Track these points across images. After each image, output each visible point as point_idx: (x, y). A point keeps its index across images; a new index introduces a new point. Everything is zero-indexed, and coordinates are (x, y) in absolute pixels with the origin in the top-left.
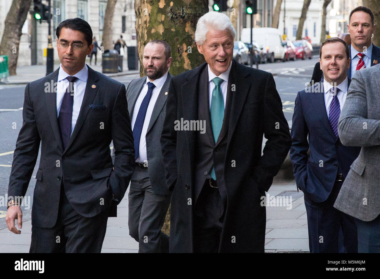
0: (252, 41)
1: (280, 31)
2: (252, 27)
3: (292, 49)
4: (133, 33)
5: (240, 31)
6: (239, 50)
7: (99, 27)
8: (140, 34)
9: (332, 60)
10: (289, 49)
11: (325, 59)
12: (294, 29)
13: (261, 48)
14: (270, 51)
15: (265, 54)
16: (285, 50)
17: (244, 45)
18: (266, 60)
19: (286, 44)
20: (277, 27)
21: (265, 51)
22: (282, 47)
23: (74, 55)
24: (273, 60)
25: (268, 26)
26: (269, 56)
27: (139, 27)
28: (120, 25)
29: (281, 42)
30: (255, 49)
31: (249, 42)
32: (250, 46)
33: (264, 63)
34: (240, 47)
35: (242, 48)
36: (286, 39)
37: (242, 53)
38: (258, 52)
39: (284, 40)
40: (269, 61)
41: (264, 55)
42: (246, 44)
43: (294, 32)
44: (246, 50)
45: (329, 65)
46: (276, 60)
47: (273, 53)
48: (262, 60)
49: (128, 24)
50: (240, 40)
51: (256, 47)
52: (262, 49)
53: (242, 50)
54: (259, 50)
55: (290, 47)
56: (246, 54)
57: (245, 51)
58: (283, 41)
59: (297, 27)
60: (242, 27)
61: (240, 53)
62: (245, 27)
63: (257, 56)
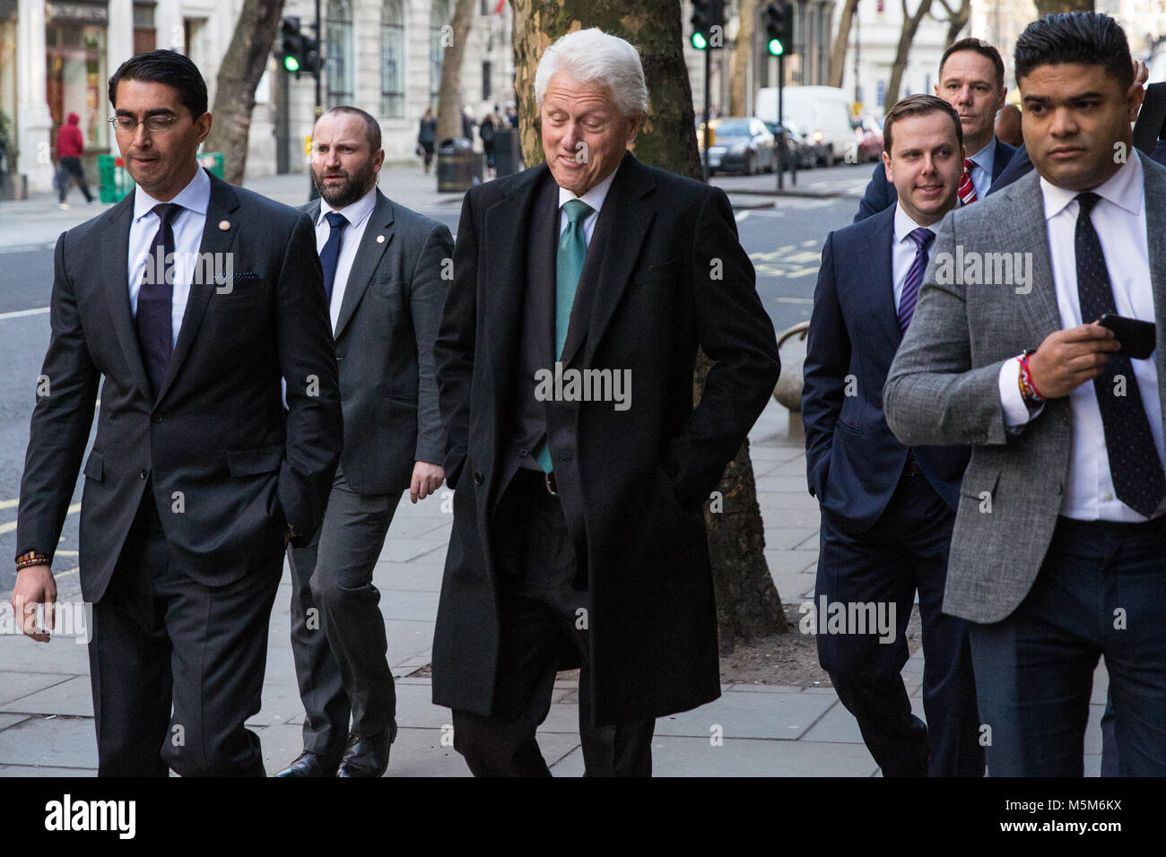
0: (781, 118)
1: (846, 93)
2: (781, 84)
3: (875, 137)
4: (508, 99)
5: (755, 94)
6: (752, 137)
7: (430, 87)
8: (525, 102)
9: (926, 163)
10: (869, 135)
11: (905, 160)
12: (880, 89)
13: (802, 132)
14: (825, 142)
15: (812, 149)
16: (860, 138)
17: (763, 128)
18: (813, 160)
19: (861, 125)
20: (840, 85)
21: (811, 142)
22: (851, 130)
23: (154, 148)
24: (830, 160)
25: (820, 83)
26: (822, 153)
27: (522, 87)
28: (477, 82)
29: (850, 120)
30: (787, 135)
31: (775, 119)
32: (778, 129)
33: (808, 168)
34: (753, 131)
35: (759, 134)
36: (861, 113)
37: (758, 145)
38: (796, 143)
39: (857, 114)
40: (822, 163)
41: (808, 150)
42: (769, 125)
43: (879, 95)
44: (767, 138)
45: (916, 176)
46: (839, 161)
47: (830, 147)
48: (805, 161)
49: (496, 81)
50: (754, 115)
51: (790, 131)
52: (804, 136)
53: (760, 140)
54: (798, 138)
55: (870, 130)
56: (766, 149)
57: (766, 142)
58: (856, 119)
59: (887, 85)
60: (758, 84)
61: (753, 146)
62: (765, 85)
63: (792, 153)
